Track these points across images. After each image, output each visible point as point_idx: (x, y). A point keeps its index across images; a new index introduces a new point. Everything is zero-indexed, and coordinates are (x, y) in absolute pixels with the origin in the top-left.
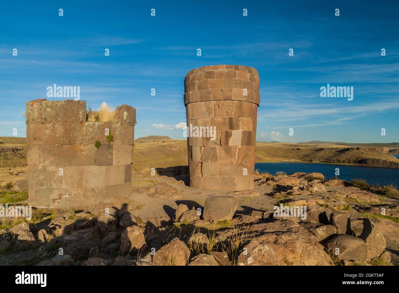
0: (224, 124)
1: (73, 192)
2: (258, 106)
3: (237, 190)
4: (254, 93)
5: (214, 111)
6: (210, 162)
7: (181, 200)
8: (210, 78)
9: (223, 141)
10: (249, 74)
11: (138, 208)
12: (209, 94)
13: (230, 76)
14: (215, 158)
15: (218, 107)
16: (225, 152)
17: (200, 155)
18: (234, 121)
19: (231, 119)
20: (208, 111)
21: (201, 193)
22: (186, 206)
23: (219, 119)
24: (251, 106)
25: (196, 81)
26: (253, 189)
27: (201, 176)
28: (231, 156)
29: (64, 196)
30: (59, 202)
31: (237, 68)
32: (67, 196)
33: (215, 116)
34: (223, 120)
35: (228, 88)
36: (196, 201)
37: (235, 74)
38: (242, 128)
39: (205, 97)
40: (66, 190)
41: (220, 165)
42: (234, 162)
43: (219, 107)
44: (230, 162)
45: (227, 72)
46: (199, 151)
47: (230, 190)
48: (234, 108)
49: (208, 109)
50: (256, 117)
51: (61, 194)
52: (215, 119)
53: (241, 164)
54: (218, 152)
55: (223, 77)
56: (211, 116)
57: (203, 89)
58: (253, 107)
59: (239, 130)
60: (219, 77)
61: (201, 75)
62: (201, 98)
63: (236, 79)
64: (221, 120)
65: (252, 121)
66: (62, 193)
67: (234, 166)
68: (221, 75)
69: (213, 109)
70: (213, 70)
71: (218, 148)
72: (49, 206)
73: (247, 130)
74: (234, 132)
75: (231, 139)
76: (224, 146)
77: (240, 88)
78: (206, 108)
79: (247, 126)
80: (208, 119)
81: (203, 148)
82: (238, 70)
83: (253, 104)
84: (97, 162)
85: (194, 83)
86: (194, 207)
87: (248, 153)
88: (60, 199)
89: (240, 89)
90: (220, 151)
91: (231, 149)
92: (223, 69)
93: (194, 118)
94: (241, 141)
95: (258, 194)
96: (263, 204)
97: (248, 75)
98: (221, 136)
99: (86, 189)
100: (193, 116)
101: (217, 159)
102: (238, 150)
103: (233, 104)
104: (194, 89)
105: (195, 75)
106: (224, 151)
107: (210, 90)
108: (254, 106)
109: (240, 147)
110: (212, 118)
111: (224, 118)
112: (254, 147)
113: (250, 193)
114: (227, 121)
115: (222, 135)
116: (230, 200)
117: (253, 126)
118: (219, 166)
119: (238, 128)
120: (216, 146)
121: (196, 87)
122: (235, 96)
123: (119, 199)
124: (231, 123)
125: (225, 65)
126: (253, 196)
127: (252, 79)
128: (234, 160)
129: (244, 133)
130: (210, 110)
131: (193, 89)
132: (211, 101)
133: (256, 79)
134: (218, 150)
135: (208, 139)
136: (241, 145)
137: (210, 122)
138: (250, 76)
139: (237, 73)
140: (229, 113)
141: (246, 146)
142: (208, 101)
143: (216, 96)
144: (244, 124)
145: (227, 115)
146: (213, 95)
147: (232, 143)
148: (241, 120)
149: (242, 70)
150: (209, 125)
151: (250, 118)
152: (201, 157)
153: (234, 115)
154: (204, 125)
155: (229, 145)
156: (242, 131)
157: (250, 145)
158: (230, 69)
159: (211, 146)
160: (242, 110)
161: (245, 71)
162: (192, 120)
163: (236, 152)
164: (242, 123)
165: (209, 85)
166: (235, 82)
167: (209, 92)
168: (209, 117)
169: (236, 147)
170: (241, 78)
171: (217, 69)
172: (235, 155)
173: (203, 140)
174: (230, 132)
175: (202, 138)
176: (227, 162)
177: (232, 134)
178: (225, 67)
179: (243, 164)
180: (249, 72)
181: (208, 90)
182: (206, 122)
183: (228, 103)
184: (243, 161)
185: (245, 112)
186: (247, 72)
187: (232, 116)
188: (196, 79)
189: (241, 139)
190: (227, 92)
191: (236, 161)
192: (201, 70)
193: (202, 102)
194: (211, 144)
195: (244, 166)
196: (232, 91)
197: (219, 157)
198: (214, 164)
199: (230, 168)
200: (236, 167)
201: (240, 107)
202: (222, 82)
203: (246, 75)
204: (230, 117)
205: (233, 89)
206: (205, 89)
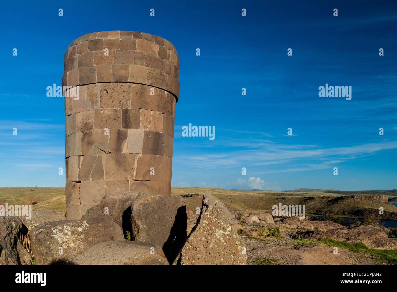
0: (115, 119)
4: (166, 75)
5: (99, 99)
6: (91, 179)
8: (96, 48)
9: (112, 146)
10: (158, 47)
12: (93, 72)
13: (127, 47)
14: (99, 173)
15: (106, 93)
16: (116, 164)
17: (78, 169)
18: (131, 115)
19: (126, 112)
20: (90, 99)
23: (107, 112)
24: (159, 94)
25: (77, 56)
27: (78, 204)
28: (125, 170)
31: (137, 36)
33: (101, 107)
34: (113, 113)
35: (123, 64)
37: (134, 43)
38: (145, 127)
39: (87, 77)
41: (106, 184)
42: (131, 181)
44: (124, 179)
45: (121, 41)
46: (76, 164)
48: (131, 95)
49: (91, 96)
52: (102, 112)
53: (142, 183)
54: (104, 163)
55: (114, 48)
56: (95, 107)
57: (84, 66)
58: (165, 97)
59: (138, 130)
60: (109, 48)
61: (82, 45)
62: (81, 79)
63: (136, 51)
64: (110, 113)
65: (162, 117)
67: (131, 187)
68: (111, 45)
69: (98, 96)
70: (100, 38)
73: (153, 130)
74: (131, 132)
75: (127, 142)
76: (113, 154)
78: (88, 95)
79: (152, 124)
80: (90, 111)
81: (82, 158)
82: (139, 39)
83: (164, 92)
85: (74, 58)
89: (142, 66)
90: (107, 162)
91: (126, 158)
92: (116, 36)
93: (72, 112)
94: (142, 147)
97: (156, 48)
98: (110, 139)
100: (71, 109)
101: (103, 175)
102: (138, 161)
103: (130, 89)
104: (72, 68)
105: (75, 47)
106: (114, 161)
107: (94, 66)
108: (167, 96)
109: (140, 155)
110: (97, 111)
111: (115, 110)
114: (120, 115)
115: (111, 137)
117: (164, 124)
118: (105, 186)
119: (138, 126)
120: (104, 156)
121: (76, 64)
122: (132, 77)
124: (126, 118)
127: (163, 54)
128: (129, 176)
129: (147, 135)
130: (94, 98)
131: (72, 69)
132: (96, 83)
133: (170, 55)
134: (105, 161)
135: (90, 143)
136: (142, 153)
137: (94, 116)
138: (158, 49)
139: (137, 42)
140: (122, 102)
141: (152, 155)
142: (91, 84)
143: (103, 75)
144: (148, 121)
145: (120, 106)
146: (99, 75)
147: (127, 149)
148: (142, 114)
149: (147, 39)
150: (92, 121)
151: (158, 113)
152: (79, 173)
153: (130, 105)
154: (85, 121)
155: (122, 153)
156: (145, 131)
157: (159, 155)
158: (126, 36)
159: (95, 154)
160: (144, 99)
161: (150, 41)
162: (69, 115)
163: (134, 164)
164: (144, 119)
165: (94, 60)
166: (134, 56)
167: (93, 69)
168: (92, 109)
169: (134, 156)
170: (144, 50)
171: (107, 36)
172: (133, 169)
173: (82, 145)
174: (125, 132)
175: (81, 143)
176: (118, 180)
177: (128, 135)
178: (120, 33)
179: (146, 184)
180: (157, 43)
181: (92, 68)
182: (88, 117)
183: (122, 87)
184: (146, 179)
185: (149, 102)
186: (154, 42)
187: (127, 107)
188: (75, 52)
189: (143, 143)
190: (121, 70)
191: (134, 179)
192: (84, 39)
193: (83, 86)
194: (93, 151)
195: (148, 187)
196: (128, 69)
197: (106, 172)
198: (97, 183)
199: (123, 189)
200: (134, 187)
201: (141, 94)
202: (113, 55)
203: (153, 47)
204: (124, 108)
205: (130, 65)
206: (87, 65)
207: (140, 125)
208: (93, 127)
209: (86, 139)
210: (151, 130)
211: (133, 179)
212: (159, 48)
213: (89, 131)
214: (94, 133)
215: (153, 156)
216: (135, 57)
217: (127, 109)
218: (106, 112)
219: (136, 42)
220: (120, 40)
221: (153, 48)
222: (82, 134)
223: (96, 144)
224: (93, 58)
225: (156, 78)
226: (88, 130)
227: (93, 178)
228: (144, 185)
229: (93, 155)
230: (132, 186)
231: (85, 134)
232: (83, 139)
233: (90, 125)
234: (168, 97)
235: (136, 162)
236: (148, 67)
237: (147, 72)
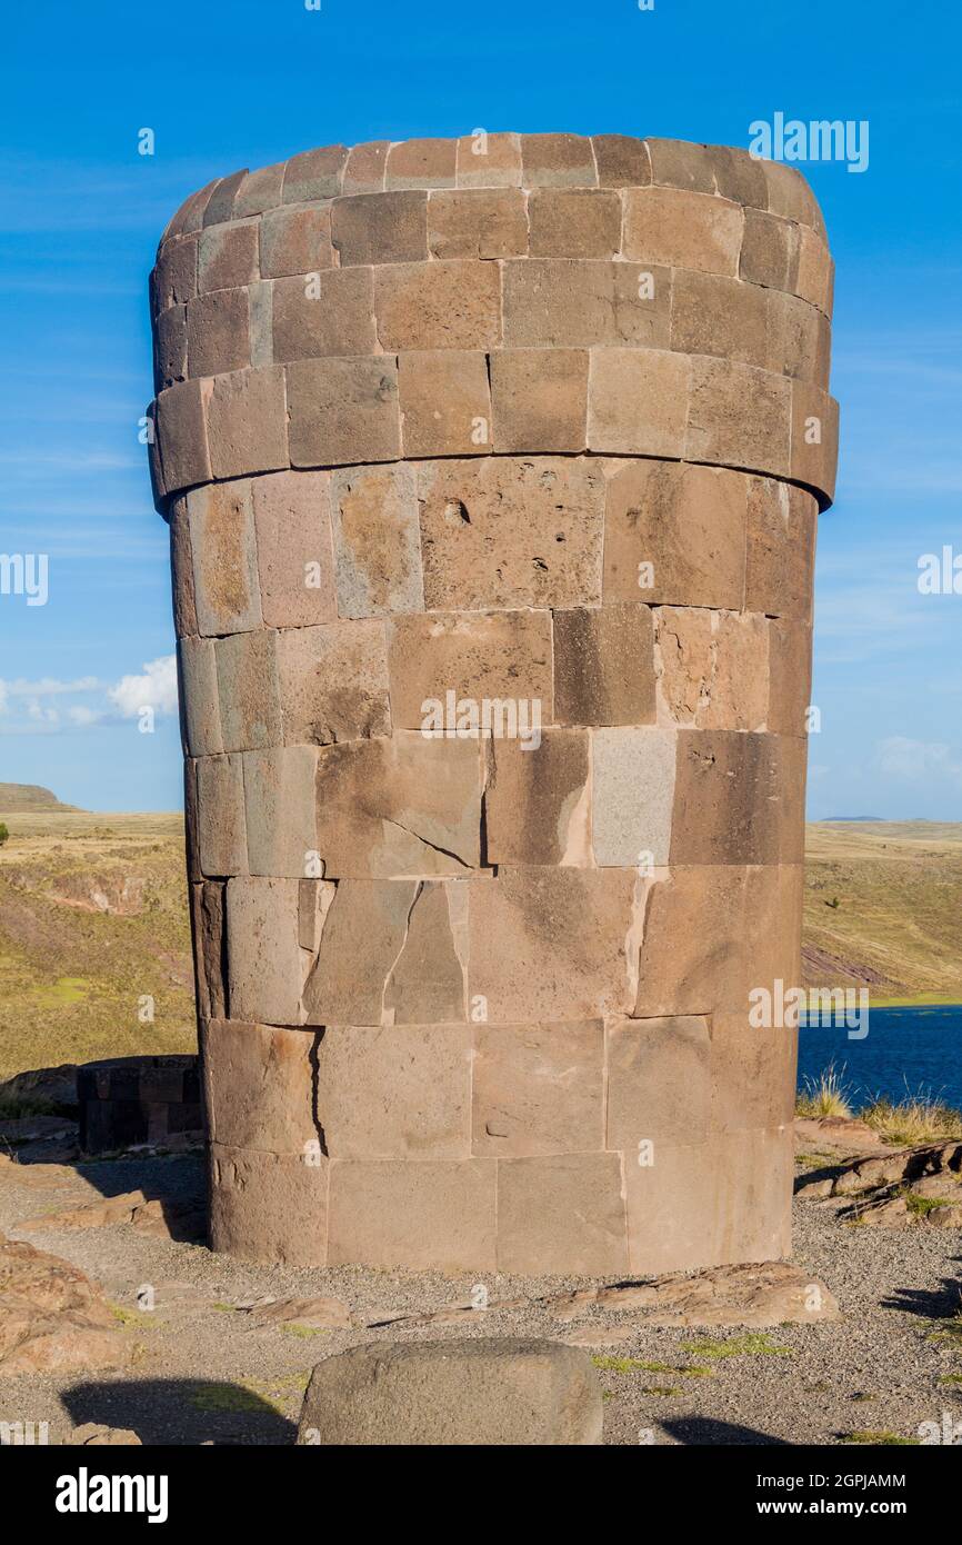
0: (513, 672)
2: (824, 502)
3: (637, 1273)
4: (783, 385)
5: (416, 557)
6: (387, 1016)
7: (119, 1375)
8: (383, 250)
9: (505, 828)
10: (736, 219)
12: (377, 396)
13: (563, 236)
14: (435, 981)
15: (458, 521)
16: (527, 929)
17: (304, 957)
18: (605, 643)
19: (574, 629)
20: (363, 556)
21: (304, 1307)
23: (472, 629)
24: (752, 505)
25: (259, 288)
26: (788, 1253)
27: (308, 1151)
28: (583, 965)
31: (622, 163)
33: (430, 602)
34: (503, 636)
35: (549, 346)
36: (253, 1384)
37: (611, 214)
38: (682, 709)
39: (343, 425)
41: (478, 1045)
42: (614, 1020)
43: (464, 514)
44: (574, 1016)
45: (533, 202)
46: (290, 924)
47: (579, 1268)
48: (600, 527)
49: (365, 538)
50: (805, 605)
52: (436, 631)
53: (672, 1033)
54: (460, 924)
55: (497, 248)
56: (395, 600)
57: (318, 354)
58: (779, 516)
59: (649, 727)
60: (466, 247)
61: (298, 224)
62: (302, 433)
63: (618, 258)
64: (483, 636)
65: (764, 640)
67: (610, 1056)
68: (475, 227)
69: (413, 536)
70: (406, 185)
71: (460, 887)
73: (724, 721)
74: (604, 744)
75: (584, 801)
76: (513, 871)
77: (652, 342)
78: (346, 528)
79: (718, 686)
80: (367, 626)
81: (325, 893)
82: (637, 181)
83: (774, 487)
85: (239, 299)
87: (737, 936)
89: (658, 352)
90: (477, 918)
91: (584, 896)
92: (497, 171)
93: (239, 623)
94: (667, 828)
95: (816, 1302)
96: (858, 1396)
97: (729, 228)
98: (491, 785)
100: (235, 603)
101: (457, 994)
102: (648, 910)
103: (597, 493)
104: (234, 356)
105: (244, 233)
106: (521, 913)
107: (380, 361)
108: (786, 507)
109: (661, 875)
110: (405, 623)
111: (515, 619)
112: (785, 873)
113: (746, 1290)
114: (543, 645)
115: (493, 776)
117: (773, 682)
118: (472, 1055)
119: (641, 707)
120: (447, 875)
121: (258, 334)
122: (607, 418)
124: (578, 665)
125: (516, 139)
126: (774, 1320)
127: (763, 259)
128: (605, 995)
129: (695, 749)
130: (384, 550)
131: (231, 362)
132: (395, 461)
133: (802, 259)
134: (467, 910)
135: (371, 812)
136: (671, 863)
137: (391, 657)
138: (741, 235)
139: (624, 206)
140: (554, 571)
141: (720, 868)
142: (364, 464)
143: (437, 415)
144: (697, 672)
145: (539, 593)
146: (411, 409)
147: (587, 843)
148: (664, 637)
149: (676, 179)
150: (375, 681)
151: (745, 618)
152: (310, 980)
153: (600, 588)
154: (334, 680)
155: (564, 863)
156: (680, 732)
157: (752, 862)
158: (562, 172)
159: (402, 872)
160: (674, 546)
161: (694, 187)
162: (221, 637)
163: (628, 923)
164: (674, 663)
165: (374, 320)
166: (609, 294)
167: (377, 381)
168: (379, 610)
169: (622, 882)
170: (667, 253)
171: (449, 172)
172: (621, 953)
173: (322, 820)
174: (572, 746)
175: (314, 807)
176: (545, 1021)
177: (591, 764)
178: (520, 149)
179: (692, 1034)
180: (735, 197)
181: (367, 367)
182: (356, 660)
183: (550, 479)
184: (691, 1008)
185: (699, 564)
186: (717, 195)
187: (582, 597)
188: (251, 264)
189: (671, 804)
190: (542, 383)
191: (631, 1010)
192: (303, 186)
193: (316, 473)
194: (395, 859)
195: (701, 1051)
196: (583, 374)
197: (474, 974)
198: (427, 1038)
199: (573, 1069)
200: (630, 1058)
201: (658, 517)
202: (488, 290)
203: (713, 226)
204: (567, 606)
205: (594, 352)
206: (337, 351)
207: (652, 699)
208: (388, 717)
209: (347, 787)
210: (712, 726)
211: (622, 1009)
212: (747, 228)
213: (359, 739)
214: (395, 752)
215: (725, 871)
216: (616, 297)
217: (581, 611)
218: (463, 628)
219: (619, 202)
220: (527, 193)
221: (716, 233)
222: (316, 752)
223: (408, 816)
224: (372, 306)
225: (735, 416)
226: (351, 731)
227: (399, 1008)
228: (684, 1039)
229: (391, 879)
230: (617, 1050)
231: (338, 758)
232: (326, 785)
233: (366, 706)
234: (792, 511)
235: (638, 912)
236: (689, 351)
237: (689, 387)
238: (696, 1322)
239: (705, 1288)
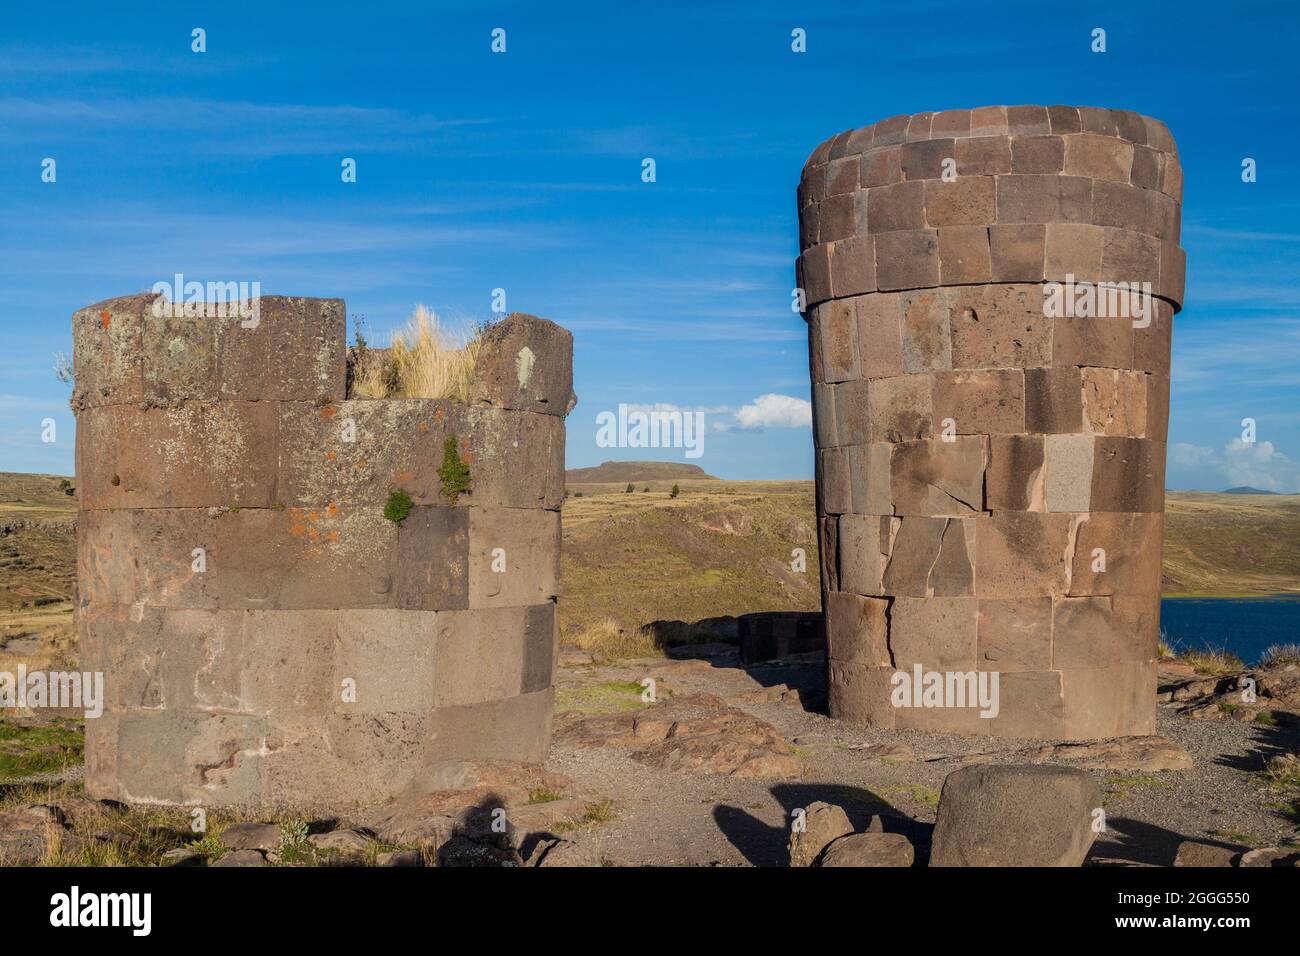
0: (1002, 403)
1: (291, 732)
2: (1177, 308)
3: (1070, 738)
4: (1156, 243)
5: (948, 340)
6: (930, 592)
7: (798, 781)
8: (927, 171)
9: (997, 489)
10: (1129, 151)
11: (593, 815)
12: (927, 252)
13: (1032, 162)
14: (957, 573)
15: (970, 320)
16: (1009, 546)
17: (883, 559)
18: (1054, 387)
19: (1036, 379)
20: (917, 339)
21: (891, 749)
22: (838, 810)
23: (979, 380)
25: (861, 193)
26: (1154, 732)
27: (884, 664)
28: (1041, 567)
29: (249, 753)
30: (223, 781)
31: (1064, 120)
32: (263, 751)
33: (955, 364)
34: (996, 384)
35: (1023, 223)
36: (872, 788)
37: (1058, 149)
38: (1097, 425)
39: (907, 268)
40: (256, 722)
41: (981, 611)
42: (1057, 598)
43: (975, 316)
44: (1035, 595)
45: (1014, 143)
46: (875, 541)
47: (1037, 735)
48: (1052, 323)
49: (919, 329)
50: (1167, 367)
51: (233, 743)
52: (959, 380)
53: (1090, 605)
54: (971, 542)
55: (994, 169)
56: (936, 363)
57: (893, 229)
58: (1153, 316)
59: (1077, 435)
60: (976, 169)
61: (882, 158)
62: (884, 272)
63: (1062, 173)
64: (985, 383)
65: (1144, 386)
66: (241, 736)
67: (1056, 618)
68: (978, 159)
69: (946, 328)
70: (942, 136)
71: (972, 524)
72: (181, 797)
73: (1121, 432)
74: (1054, 444)
75: (1041, 476)
76: (1001, 514)
77: (1081, 220)
78: (908, 324)
79: (1118, 412)
80: (920, 378)
81: (895, 524)
82: (1073, 130)
84: (400, 594)
85: (849, 199)
86: (876, 818)
87: (1128, 552)
88: (230, 763)
89: (1084, 225)
90: (981, 539)
91: (1041, 528)
92: (994, 127)
93: (848, 376)
94: (1088, 491)
95: (1183, 761)
96: (1215, 812)
97: (1125, 156)
98: (989, 465)
99: (347, 718)
100: (846, 365)
101: (969, 580)
102: (1077, 537)
104: (846, 230)
105: (852, 164)
106: (1005, 537)
107: (928, 232)
108: (1156, 311)
109: (1085, 517)
110: (941, 376)
111: (1003, 374)
112: (1155, 517)
113: (1140, 750)
114: (1019, 388)
115: (990, 460)
116: (1070, 787)
117: (1149, 409)
118: (977, 615)
119: (1074, 424)
120: (964, 515)
121: (859, 219)
122: (1056, 262)
123: (504, 771)
124: (1039, 399)
125: (1004, 109)
126: (1157, 767)
127: (1144, 172)
128: (1053, 583)
129: (1104, 447)
130: (929, 335)
131: (845, 233)
132: (936, 287)
133: (1167, 172)
134: (975, 535)
135: (922, 480)
136: (1091, 510)
137: (932, 394)
138: (1132, 159)
139: (1066, 144)
140: (1025, 346)
141: (1118, 514)
142: (919, 288)
143: (960, 262)
144: (1106, 404)
145: (1017, 360)
146: (946, 258)
147: (1043, 498)
148: (1087, 384)
149: (1095, 128)
150: (925, 408)
151: (1133, 374)
152: (886, 571)
153: (1051, 357)
154: (901, 407)
155: (1029, 510)
156: (1096, 437)
157: (1137, 511)
158: (1030, 126)
159: (938, 513)
160: (1093, 332)
161: (1106, 133)
162: (837, 383)
163: (1066, 544)
164: (1093, 399)
165: (925, 210)
166: (1057, 193)
167: (926, 243)
168: (926, 369)
169: (1063, 521)
170: (1090, 169)
171: (966, 127)
172: (1062, 560)
173: (894, 484)
174: (1035, 444)
175: (890, 477)
176: (1018, 597)
177: (1045, 454)
178: (1006, 115)
179: (1102, 607)
180: (1128, 138)
181: (921, 235)
182: (913, 396)
183: (1023, 297)
184: (1102, 592)
185: (1107, 344)
186: (1119, 137)
187: (1041, 362)
188: (856, 181)
189: (1091, 478)
190: (1019, 243)
191: (1067, 592)
192: (885, 137)
193: (892, 294)
194: (935, 506)
195: (1107, 616)
196: (1042, 238)
197: (979, 570)
198: (952, 605)
199: (1034, 624)
200: (1067, 619)
202: (988, 193)
203: (1116, 155)
204: (1032, 367)
205: (1048, 225)
206: (904, 227)
207: (1081, 419)
208: (931, 428)
209: (908, 465)
210: (1114, 434)
211: (1062, 592)
212: (1135, 155)
213: (915, 439)
214: (935, 447)
215: (1122, 516)
216: (1061, 195)
217: (1040, 370)
218: (974, 379)
219: (1063, 142)
220: (1011, 138)
221: (1117, 159)
222: (890, 446)
223: (942, 482)
224: (923, 202)
225: (1129, 261)
226: (910, 435)
227: (936, 588)
228: (1097, 609)
229: (932, 517)
230: (1059, 614)
231: (903, 451)
232: (896, 465)
233: (918, 421)
234: (1160, 314)
235: (1072, 538)
236: (1102, 225)
237: (1102, 244)
238: (1113, 767)
239: (1116, 749)
